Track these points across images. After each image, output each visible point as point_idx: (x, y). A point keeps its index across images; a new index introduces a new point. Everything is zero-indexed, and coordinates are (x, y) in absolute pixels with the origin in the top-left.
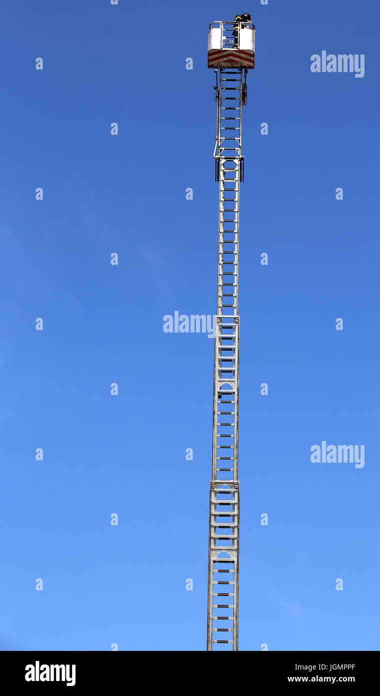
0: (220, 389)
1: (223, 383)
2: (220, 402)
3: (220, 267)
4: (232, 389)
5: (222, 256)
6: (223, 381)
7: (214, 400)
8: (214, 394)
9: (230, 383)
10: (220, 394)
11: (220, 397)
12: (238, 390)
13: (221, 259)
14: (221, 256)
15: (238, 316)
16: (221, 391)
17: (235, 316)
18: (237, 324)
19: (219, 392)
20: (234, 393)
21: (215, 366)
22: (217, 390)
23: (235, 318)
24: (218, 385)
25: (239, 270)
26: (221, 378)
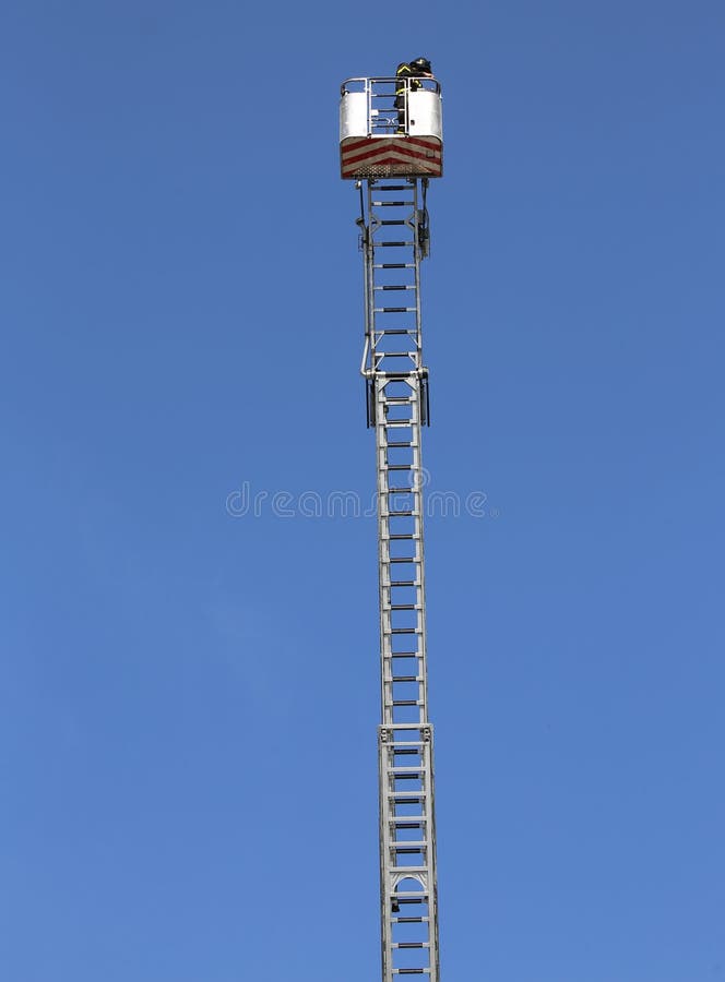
0: (396, 891)
1: (401, 878)
2: (396, 920)
3: (385, 616)
4: (422, 890)
5: (389, 593)
6: (400, 872)
7: (383, 917)
8: (382, 903)
9: (417, 877)
10: (395, 902)
11: (395, 909)
12: (435, 890)
13: (385, 599)
14: (385, 592)
15: (428, 725)
16: (396, 895)
17: (422, 725)
18: (428, 743)
19: (392, 898)
20: (426, 898)
21: (381, 840)
22: (390, 892)
23: (422, 730)
24: (391, 882)
25: (428, 622)
26: (395, 865)
